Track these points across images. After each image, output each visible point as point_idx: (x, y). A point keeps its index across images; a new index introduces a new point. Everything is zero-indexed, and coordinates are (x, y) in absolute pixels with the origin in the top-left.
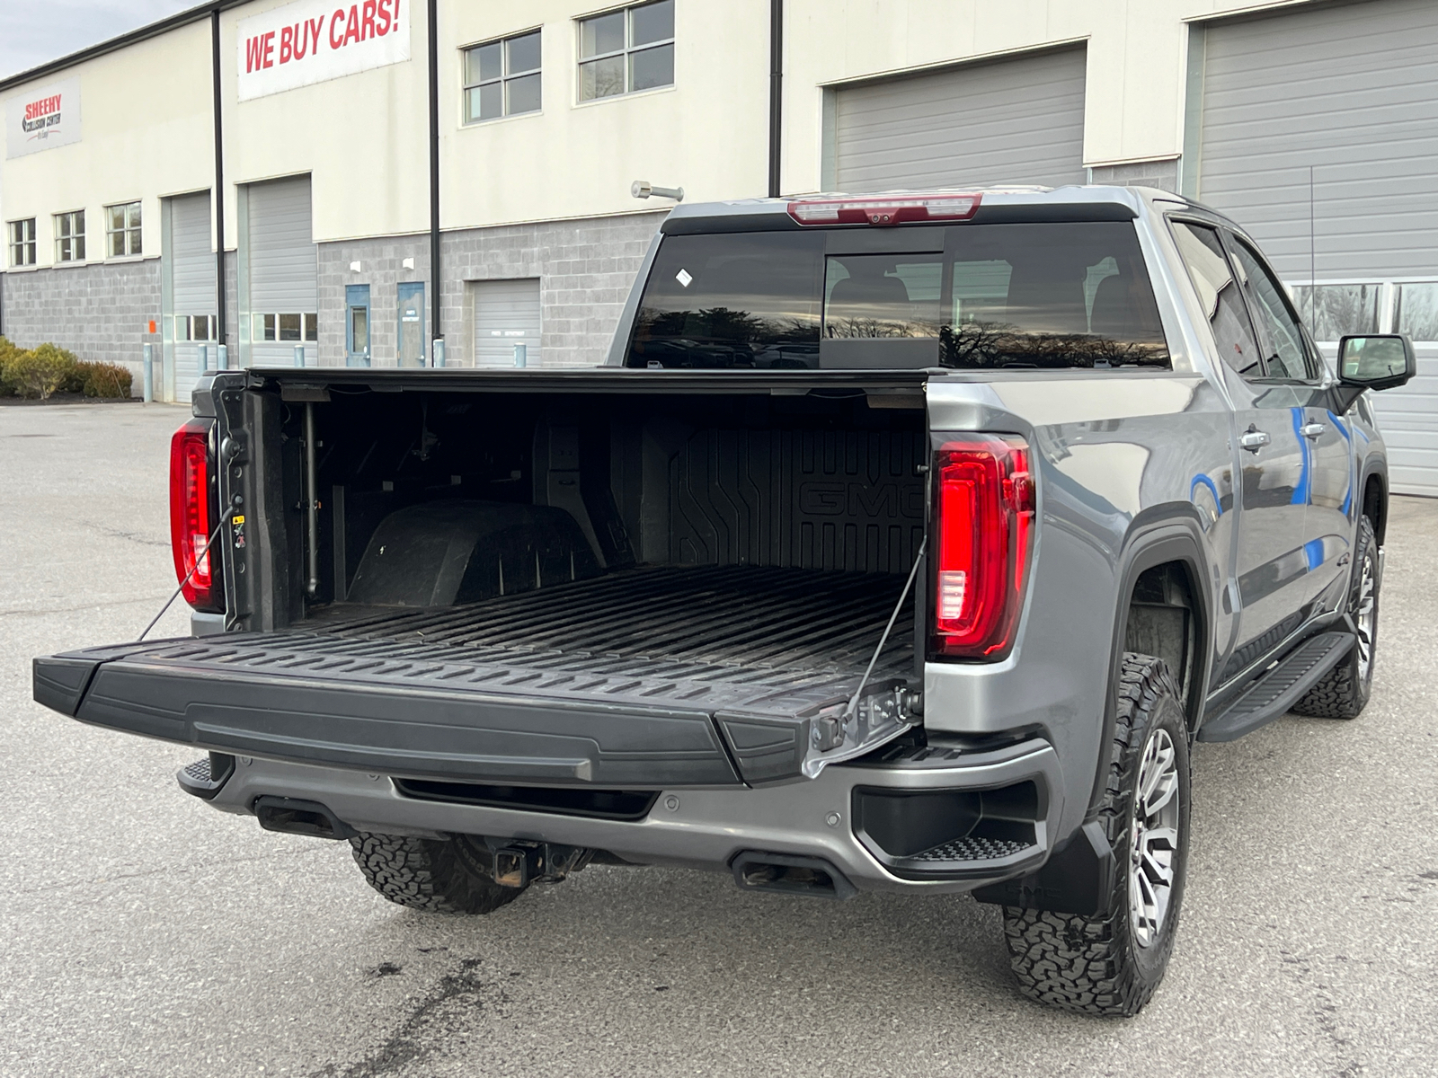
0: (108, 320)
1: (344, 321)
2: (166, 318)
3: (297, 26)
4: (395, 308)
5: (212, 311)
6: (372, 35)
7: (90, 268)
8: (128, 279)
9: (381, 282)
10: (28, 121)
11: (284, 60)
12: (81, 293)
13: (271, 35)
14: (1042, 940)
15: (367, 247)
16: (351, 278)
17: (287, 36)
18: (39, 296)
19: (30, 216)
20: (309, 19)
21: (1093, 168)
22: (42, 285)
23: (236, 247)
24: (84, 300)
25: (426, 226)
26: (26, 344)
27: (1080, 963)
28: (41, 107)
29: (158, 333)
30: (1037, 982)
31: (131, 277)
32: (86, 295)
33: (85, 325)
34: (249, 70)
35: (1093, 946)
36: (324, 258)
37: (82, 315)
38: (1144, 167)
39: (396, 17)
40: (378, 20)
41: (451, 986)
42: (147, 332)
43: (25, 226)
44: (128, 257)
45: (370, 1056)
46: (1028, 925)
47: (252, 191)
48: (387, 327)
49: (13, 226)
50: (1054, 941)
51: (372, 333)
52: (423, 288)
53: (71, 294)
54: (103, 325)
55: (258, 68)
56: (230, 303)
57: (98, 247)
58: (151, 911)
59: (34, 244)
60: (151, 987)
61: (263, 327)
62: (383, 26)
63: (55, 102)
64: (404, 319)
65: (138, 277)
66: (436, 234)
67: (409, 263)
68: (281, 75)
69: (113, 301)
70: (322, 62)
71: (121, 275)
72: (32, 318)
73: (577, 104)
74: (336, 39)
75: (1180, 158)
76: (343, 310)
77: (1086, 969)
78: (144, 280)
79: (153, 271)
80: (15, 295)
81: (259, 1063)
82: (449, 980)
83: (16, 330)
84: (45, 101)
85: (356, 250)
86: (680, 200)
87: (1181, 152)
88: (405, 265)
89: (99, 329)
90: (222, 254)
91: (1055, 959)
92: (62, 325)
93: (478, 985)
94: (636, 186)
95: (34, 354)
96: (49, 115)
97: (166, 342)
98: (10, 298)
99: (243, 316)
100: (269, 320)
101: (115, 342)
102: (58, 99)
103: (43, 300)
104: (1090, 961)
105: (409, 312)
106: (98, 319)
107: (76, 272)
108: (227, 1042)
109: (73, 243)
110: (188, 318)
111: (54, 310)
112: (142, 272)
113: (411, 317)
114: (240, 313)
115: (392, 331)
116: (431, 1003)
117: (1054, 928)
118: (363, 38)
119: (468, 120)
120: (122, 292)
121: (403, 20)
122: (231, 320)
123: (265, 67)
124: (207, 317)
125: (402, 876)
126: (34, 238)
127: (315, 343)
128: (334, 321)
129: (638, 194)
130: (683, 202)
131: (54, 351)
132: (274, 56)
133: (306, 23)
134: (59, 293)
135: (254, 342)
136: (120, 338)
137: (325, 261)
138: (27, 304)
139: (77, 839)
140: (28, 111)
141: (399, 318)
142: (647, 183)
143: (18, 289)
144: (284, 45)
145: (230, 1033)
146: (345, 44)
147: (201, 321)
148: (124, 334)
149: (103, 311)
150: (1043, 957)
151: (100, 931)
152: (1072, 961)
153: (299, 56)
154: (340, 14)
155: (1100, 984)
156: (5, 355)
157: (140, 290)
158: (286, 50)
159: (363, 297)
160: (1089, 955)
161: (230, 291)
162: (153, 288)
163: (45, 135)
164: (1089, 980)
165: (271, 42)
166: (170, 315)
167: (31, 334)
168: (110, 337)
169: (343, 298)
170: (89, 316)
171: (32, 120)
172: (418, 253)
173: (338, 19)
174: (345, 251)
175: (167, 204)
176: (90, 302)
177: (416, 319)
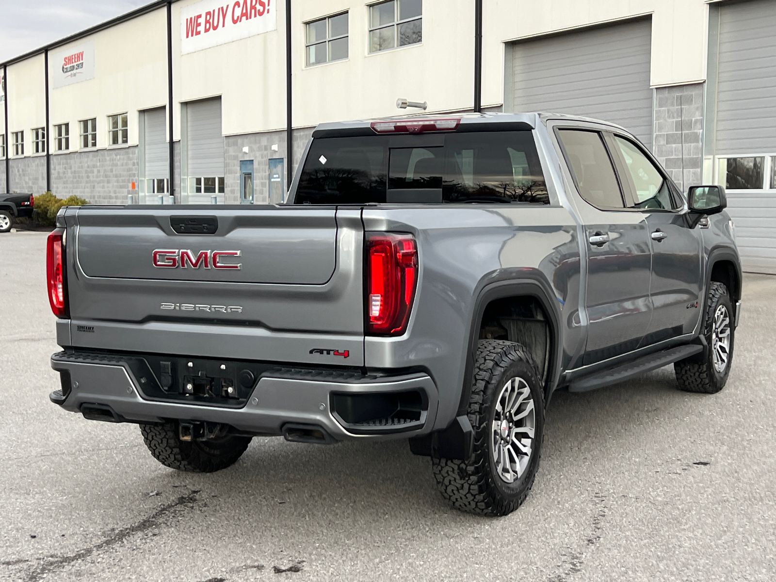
0: (108, 182)
1: (239, 181)
2: (141, 180)
3: (214, 11)
4: (267, 173)
5: (166, 176)
6: (255, 16)
7: (99, 151)
8: (120, 158)
9: (259, 159)
10: (65, 67)
11: (207, 30)
12: (94, 166)
13: (200, 16)
14: (449, 475)
15: (252, 138)
16: (243, 157)
17: (208, 16)
18: (71, 168)
19: (66, 122)
20: (220, 7)
21: (656, 88)
22: (72, 161)
23: (180, 139)
24: (95, 170)
25: (285, 126)
26: (63, 195)
27: (466, 486)
28: (72, 59)
29: (136, 189)
30: (450, 496)
31: (122, 157)
32: (97, 167)
33: (96, 184)
34: (187, 37)
35: (471, 477)
36: (228, 145)
37: (95, 179)
38: (685, 87)
39: (269, 5)
40: (258, 7)
41: (182, 501)
42: (130, 188)
43: (63, 128)
44: (120, 145)
45: (133, 525)
46: (442, 468)
47: (188, 106)
48: (263, 185)
49: (57, 128)
50: (454, 475)
51: (255, 188)
52: (283, 162)
53: (88, 167)
54: (106, 185)
55: (192, 35)
56: (176, 171)
57: (104, 140)
58: (52, 469)
59: (68, 138)
60: (42, 498)
61: (195, 186)
62: (261, 11)
63: (80, 56)
64: (272, 180)
65: (125, 157)
66: (290, 130)
67: (275, 147)
68: (205, 39)
69: (112, 171)
70: (228, 31)
71: (116, 155)
72: (67, 181)
73: (368, 54)
74: (235, 18)
75: (704, 82)
76: (238, 175)
77: (469, 489)
78: (129, 159)
79: (134, 153)
80: (57, 167)
81: (81, 527)
82: (183, 498)
83: (57, 188)
84: (75, 55)
85: (246, 140)
86: (425, 109)
87: (706, 79)
88: (273, 149)
89: (103, 187)
90: (172, 143)
91: (455, 484)
92: (83, 185)
93: (195, 500)
94: (399, 101)
95: (66, 202)
96: (77, 63)
97: (141, 194)
98: (55, 169)
99: (183, 179)
100: (198, 181)
101: (113, 195)
102: (82, 54)
103: (73, 170)
104: (470, 485)
105: (275, 176)
106: (103, 181)
107: (91, 154)
108: (69, 519)
109: (90, 137)
110: (154, 180)
111: (79, 176)
112: (128, 153)
113: (276, 179)
114: (182, 177)
115: (266, 187)
116: (170, 506)
117: (453, 469)
118: (250, 18)
119: (308, 64)
120: (117, 165)
121: (272, 7)
122: (177, 181)
123: (196, 35)
124: (163, 180)
125: (166, 451)
126: (68, 135)
127: (223, 194)
128: (233, 182)
129: (400, 106)
130: (427, 111)
131: (77, 200)
132: (201, 28)
133: (219, 9)
134: (82, 166)
135: (190, 194)
136: (115, 192)
137: (229, 146)
138: (64, 173)
139: (26, 440)
140: (65, 61)
141: (269, 180)
142: (406, 100)
143: (59, 164)
144: (207, 22)
145: (72, 515)
146: (240, 21)
147: (161, 182)
148: (117, 190)
149: (106, 176)
150: (450, 483)
151: (25, 477)
152: (463, 485)
153: (215, 28)
154: (237, 4)
155: (477, 496)
156: (50, 202)
157: (127, 164)
158: (208, 25)
159: (249, 167)
160: (470, 482)
161: (176, 164)
162: (134, 163)
163: (75, 75)
164: (472, 495)
165: (199, 20)
166: (144, 179)
167: (66, 190)
168: (110, 192)
169: (239, 168)
170: (98, 179)
171: (68, 66)
172: (280, 141)
173: (237, 6)
174: (240, 140)
175: (142, 115)
176: (99, 171)
177: (279, 180)
